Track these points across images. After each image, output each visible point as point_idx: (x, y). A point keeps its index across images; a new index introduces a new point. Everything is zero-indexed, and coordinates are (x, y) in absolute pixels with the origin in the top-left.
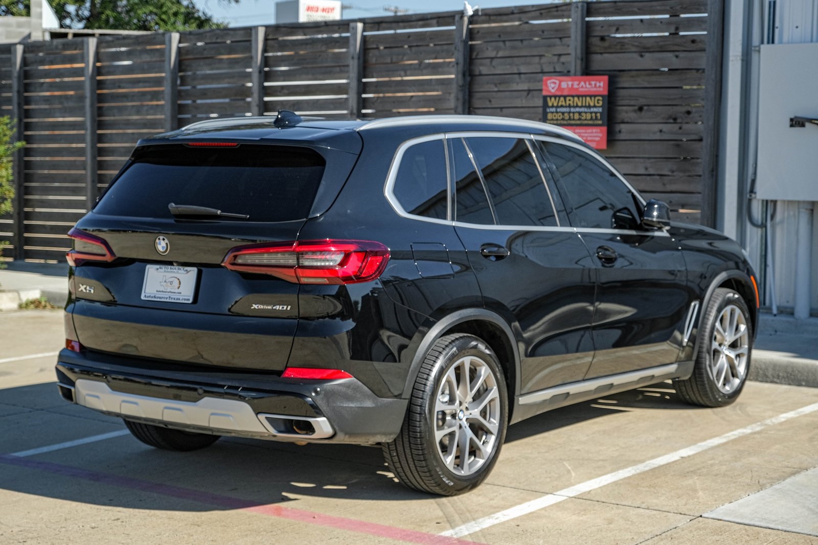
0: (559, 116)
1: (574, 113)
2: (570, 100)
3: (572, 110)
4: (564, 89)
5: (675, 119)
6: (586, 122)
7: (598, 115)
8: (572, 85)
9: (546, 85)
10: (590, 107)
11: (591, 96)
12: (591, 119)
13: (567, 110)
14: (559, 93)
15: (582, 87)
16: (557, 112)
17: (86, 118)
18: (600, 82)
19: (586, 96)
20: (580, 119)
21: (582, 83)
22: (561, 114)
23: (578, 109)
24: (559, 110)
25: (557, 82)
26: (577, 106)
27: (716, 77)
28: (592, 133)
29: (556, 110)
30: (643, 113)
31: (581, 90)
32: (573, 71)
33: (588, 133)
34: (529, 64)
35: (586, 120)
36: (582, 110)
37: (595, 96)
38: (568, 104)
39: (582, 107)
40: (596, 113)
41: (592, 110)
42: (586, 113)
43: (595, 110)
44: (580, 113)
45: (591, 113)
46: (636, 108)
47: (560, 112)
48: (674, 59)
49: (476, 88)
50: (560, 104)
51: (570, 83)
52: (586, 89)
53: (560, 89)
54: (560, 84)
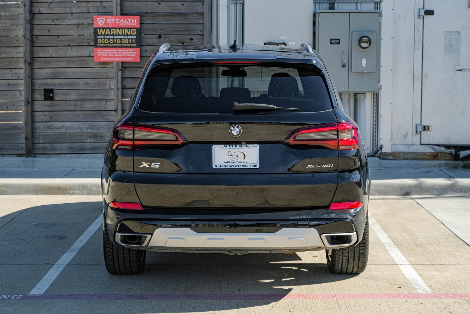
1: (116, 39)
2: (113, 31)
3: (115, 37)
4: (109, 23)
5: (183, 43)
6: (125, 45)
7: (134, 40)
8: (115, 21)
9: (96, 21)
10: (127, 35)
11: (128, 29)
12: (129, 43)
13: (112, 37)
14: (105, 27)
15: (122, 22)
16: (104, 39)
18: (134, 20)
19: (125, 28)
20: (121, 43)
21: (122, 20)
22: (107, 40)
23: (119, 37)
25: (104, 19)
26: (119, 35)
28: (130, 52)
29: (104, 37)
31: (120, 24)
32: (114, 12)
33: (127, 52)
35: (125, 43)
36: (123, 37)
37: (131, 29)
38: (112, 34)
39: (122, 35)
40: (132, 39)
41: (129, 37)
42: (125, 39)
43: (131, 37)
44: (121, 39)
45: (129, 39)
46: (157, 36)
47: (106, 38)
48: (181, 6)
49: (36, 22)
50: (106, 34)
51: (113, 20)
52: (125, 24)
53: (106, 23)
54: (106, 21)
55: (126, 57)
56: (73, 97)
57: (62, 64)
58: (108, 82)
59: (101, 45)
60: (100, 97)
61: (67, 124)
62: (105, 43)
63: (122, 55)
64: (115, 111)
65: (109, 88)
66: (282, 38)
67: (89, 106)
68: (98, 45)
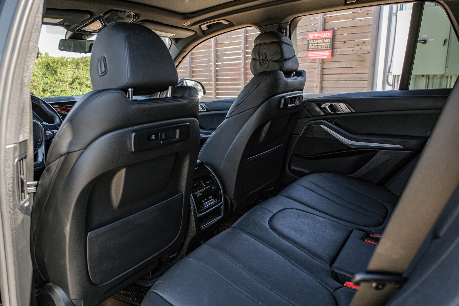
0: (313, 47)
1: (319, 45)
2: (318, 41)
3: (318, 44)
4: (315, 37)
5: (358, 45)
7: (328, 46)
8: (319, 35)
9: (309, 36)
10: (325, 43)
11: (325, 39)
12: (326, 47)
13: (317, 45)
14: (313, 39)
16: (313, 46)
18: (329, 33)
20: (321, 48)
21: (323, 34)
23: (320, 44)
24: (313, 45)
25: (313, 34)
26: (320, 43)
27: (377, 27)
28: (326, 53)
30: (346, 44)
31: (322, 36)
33: (324, 53)
34: (303, 29)
35: (323, 48)
36: (322, 44)
38: (317, 43)
40: (327, 45)
41: (326, 44)
42: (324, 45)
43: (327, 44)
44: (321, 45)
45: (326, 45)
46: (343, 42)
47: (314, 46)
50: (314, 43)
51: (318, 34)
52: (324, 36)
53: (314, 37)
54: (314, 35)
55: (324, 56)
58: (315, 71)
59: (311, 50)
62: (313, 48)
63: (321, 55)
65: (315, 74)
66: (423, 36)
68: (309, 50)
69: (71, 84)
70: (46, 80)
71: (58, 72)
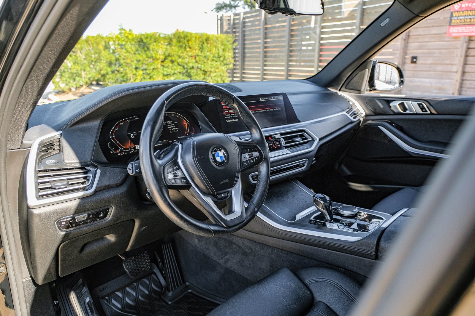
0: (459, 21)
1: (467, 19)
2: (466, 13)
3: (466, 17)
4: (463, 8)
8: (468, 5)
13: (464, 17)
14: (460, 10)
17: (261, 36)
20: (470, 22)
21: (474, 4)
23: (470, 17)
24: (459, 18)
26: (470, 15)
29: (457, 18)
31: (473, 7)
33: (473, 28)
36: (472, 17)
38: (464, 15)
39: (472, 15)
42: (474, 18)
44: (470, 19)
50: (460, 15)
51: (467, 4)
53: (461, 7)
54: (461, 5)
55: (472, 32)
56: (429, 62)
57: (426, 40)
58: (456, 51)
59: (454, 24)
60: (448, 62)
61: (422, 80)
62: (457, 23)
63: (469, 31)
64: (456, 72)
65: (456, 56)
67: (439, 68)
68: (452, 24)
69: (162, 62)
70: (139, 57)
71: (151, 49)
